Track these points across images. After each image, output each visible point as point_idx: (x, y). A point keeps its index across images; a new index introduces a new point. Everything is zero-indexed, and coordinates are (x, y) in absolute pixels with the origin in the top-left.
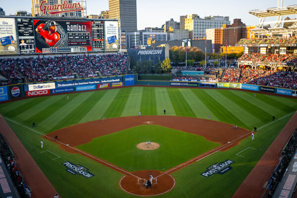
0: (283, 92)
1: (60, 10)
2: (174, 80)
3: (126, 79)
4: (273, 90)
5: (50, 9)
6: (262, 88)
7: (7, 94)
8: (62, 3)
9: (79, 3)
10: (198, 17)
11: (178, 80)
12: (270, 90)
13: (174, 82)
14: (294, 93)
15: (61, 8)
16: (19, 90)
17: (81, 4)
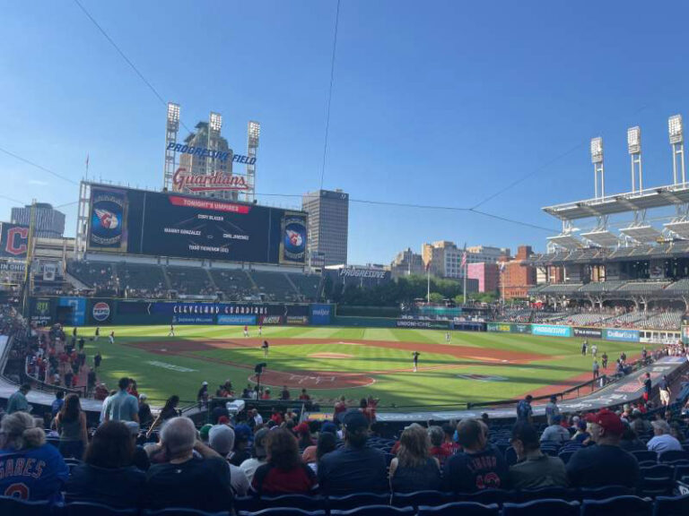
0: (621, 335)
1: (208, 185)
2: (405, 317)
3: (315, 312)
4: (599, 333)
5: (191, 182)
6: (576, 331)
7: (82, 313)
8: (213, 175)
9: (242, 178)
10: (455, 247)
11: (411, 317)
12: (593, 333)
13: (404, 320)
14: (643, 336)
15: (211, 183)
16: (108, 309)
17: (246, 179)
